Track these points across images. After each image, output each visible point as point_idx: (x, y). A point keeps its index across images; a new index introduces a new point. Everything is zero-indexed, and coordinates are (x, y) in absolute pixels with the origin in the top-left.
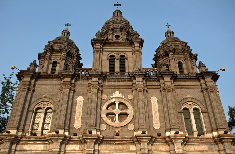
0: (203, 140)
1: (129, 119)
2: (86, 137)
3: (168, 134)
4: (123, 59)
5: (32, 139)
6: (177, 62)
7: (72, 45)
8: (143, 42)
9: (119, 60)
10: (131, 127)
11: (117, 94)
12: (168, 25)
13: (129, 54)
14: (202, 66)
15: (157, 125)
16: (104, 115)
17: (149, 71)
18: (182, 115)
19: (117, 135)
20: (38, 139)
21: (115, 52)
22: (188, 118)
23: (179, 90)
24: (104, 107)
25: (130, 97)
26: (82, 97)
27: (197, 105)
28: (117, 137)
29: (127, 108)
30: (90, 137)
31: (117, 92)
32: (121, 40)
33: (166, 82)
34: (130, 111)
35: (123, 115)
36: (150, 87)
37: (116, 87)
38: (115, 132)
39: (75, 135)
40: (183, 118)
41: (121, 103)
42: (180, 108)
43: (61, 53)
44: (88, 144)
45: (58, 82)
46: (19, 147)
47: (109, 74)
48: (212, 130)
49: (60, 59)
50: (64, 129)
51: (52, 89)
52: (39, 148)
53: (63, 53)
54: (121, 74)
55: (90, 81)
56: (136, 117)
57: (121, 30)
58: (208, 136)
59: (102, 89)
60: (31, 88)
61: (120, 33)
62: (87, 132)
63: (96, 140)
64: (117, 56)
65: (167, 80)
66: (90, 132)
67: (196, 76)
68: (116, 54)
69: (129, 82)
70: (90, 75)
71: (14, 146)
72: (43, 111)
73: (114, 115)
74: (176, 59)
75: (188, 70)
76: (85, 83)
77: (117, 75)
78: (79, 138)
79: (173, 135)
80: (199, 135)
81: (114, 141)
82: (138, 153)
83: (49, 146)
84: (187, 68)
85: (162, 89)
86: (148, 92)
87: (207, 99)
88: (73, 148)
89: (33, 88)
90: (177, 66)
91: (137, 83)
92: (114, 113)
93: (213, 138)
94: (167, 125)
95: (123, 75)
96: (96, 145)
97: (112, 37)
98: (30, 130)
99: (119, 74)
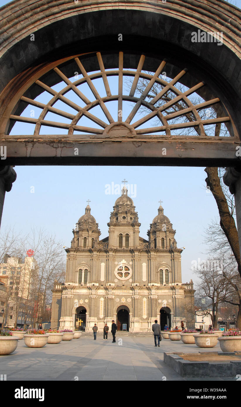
0: (166, 288)
1: (130, 276)
2: (108, 287)
3: (149, 284)
4: (127, 236)
9: (125, 238)
10: (131, 280)
11: (124, 261)
12: (161, 202)
13: (131, 233)
14: (175, 243)
15: (145, 279)
16: (116, 274)
17: (143, 244)
18: (158, 273)
19: (123, 285)
21: (123, 232)
22: (162, 275)
23: (159, 259)
24: (116, 269)
25: (131, 263)
26: (104, 263)
27: (167, 268)
28: (123, 287)
29: (129, 270)
30: (110, 287)
31: (124, 260)
32: (126, 221)
33: (151, 255)
34: (130, 272)
35: (127, 274)
36: (142, 257)
37: (123, 257)
38: (122, 283)
39: (102, 286)
40: (159, 275)
41: (126, 267)
42: (158, 270)
43: (88, 232)
44: (109, 290)
45: (89, 254)
46: (75, 291)
47: (118, 248)
48: (172, 282)
49: (88, 236)
50: (96, 282)
51: (86, 258)
52: (84, 291)
53: (89, 232)
54: (126, 247)
55: (108, 254)
56: (133, 275)
57: (126, 213)
58: (170, 285)
59: (115, 258)
60: (75, 258)
61: (126, 215)
62: (108, 285)
63: (113, 288)
64: (124, 234)
65: (152, 253)
66: (110, 285)
67: (170, 250)
68: (123, 233)
69: (130, 254)
70: (108, 251)
71: (72, 291)
72: (83, 271)
73: (122, 274)
74: (160, 236)
75: (166, 245)
76: (105, 254)
77: (124, 249)
78: (104, 287)
79: (151, 286)
80: (165, 285)
81: (122, 289)
82: (134, 294)
83: (89, 291)
84: (166, 243)
85: (149, 259)
86: (141, 260)
87: (173, 265)
88: (102, 292)
89: (76, 258)
90: (161, 241)
91: (135, 256)
92: (122, 273)
93: (171, 287)
94: (150, 280)
95: (127, 249)
96: (113, 290)
97: (120, 218)
98: (78, 282)
99: (125, 248)
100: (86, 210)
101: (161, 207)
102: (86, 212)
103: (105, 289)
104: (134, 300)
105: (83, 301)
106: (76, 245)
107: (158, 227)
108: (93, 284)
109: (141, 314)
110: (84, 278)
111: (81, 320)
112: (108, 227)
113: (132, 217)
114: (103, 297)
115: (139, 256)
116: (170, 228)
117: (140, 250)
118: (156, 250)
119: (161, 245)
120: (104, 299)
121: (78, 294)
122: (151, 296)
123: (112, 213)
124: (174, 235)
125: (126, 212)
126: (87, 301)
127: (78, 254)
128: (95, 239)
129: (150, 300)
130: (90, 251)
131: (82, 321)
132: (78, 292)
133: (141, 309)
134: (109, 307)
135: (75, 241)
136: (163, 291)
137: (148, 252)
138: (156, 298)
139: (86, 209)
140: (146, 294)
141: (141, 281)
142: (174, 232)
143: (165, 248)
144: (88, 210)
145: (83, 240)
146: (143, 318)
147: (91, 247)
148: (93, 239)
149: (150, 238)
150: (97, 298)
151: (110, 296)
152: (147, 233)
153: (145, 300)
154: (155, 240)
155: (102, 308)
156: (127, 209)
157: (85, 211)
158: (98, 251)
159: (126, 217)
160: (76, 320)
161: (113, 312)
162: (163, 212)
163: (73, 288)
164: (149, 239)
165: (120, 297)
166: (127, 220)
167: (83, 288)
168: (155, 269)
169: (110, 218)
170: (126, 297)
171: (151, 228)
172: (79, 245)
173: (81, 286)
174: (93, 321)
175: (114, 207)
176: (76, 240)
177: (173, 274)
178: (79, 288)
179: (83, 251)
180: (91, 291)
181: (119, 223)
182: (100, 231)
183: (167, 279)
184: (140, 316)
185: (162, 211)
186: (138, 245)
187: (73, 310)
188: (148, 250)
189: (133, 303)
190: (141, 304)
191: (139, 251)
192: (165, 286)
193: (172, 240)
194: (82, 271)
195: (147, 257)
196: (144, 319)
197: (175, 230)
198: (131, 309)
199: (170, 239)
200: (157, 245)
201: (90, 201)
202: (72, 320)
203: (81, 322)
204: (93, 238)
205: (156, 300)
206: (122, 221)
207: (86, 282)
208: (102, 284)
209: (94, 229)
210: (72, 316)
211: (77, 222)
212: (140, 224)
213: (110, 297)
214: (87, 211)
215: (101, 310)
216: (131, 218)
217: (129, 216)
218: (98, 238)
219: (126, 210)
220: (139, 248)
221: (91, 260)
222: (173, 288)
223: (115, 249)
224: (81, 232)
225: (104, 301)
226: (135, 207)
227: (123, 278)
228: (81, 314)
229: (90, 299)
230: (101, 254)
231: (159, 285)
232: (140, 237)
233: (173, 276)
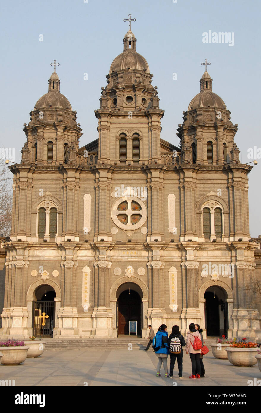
0: (217, 246)
1: (143, 221)
2: (99, 245)
3: (182, 239)
4: (137, 138)
5: (43, 246)
6: (206, 142)
7: (68, 111)
8: (164, 113)
9: (131, 141)
10: (144, 231)
12: (206, 64)
13: (144, 132)
14: (235, 152)
16: (114, 217)
17: (169, 155)
18: (201, 216)
19: (130, 241)
20: (49, 246)
21: (127, 129)
22: (208, 219)
23: (202, 185)
26: (89, 195)
27: (220, 204)
28: (129, 243)
29: (141, 208)
30: (102, 245)
32: (134, 106)
33: (187, 177)
34: (143, 212)
35: (136, 217)
36: (168, 181)
37: (129, 181)
38: (127, 236)
39: (87, 241)
40: (202, 220)
41: (133, 202)
42: (200, 208)
43: (56, 129)
44: (101, 251)
45: (60, 175)
46: (31, 252)
47: (119, 164)
48: (230, 235)
49: (56, 139)
50: (74, 235)
51: (53, 185)
52: (51, 254)
53: (59, 130)
54: (134, 162)
55: (97, 175)
56: (149, 220)
57: (134, 89)
58: (225, 240)
59: (111, 185)
60: (30, 185)
61: (133, 94)
62: (99, 240)
63: (109, 247)
64: (129, 135)
65: (188, 174)
66: (102, 240)
67: (224, 168)
68: (128, 131)
69: (143, 175)
70: (97, 169)
71: (26, 252)
72: (48, 212)
73: (126, 216)
74: (205, 138)
75: (218, 155)
76: (91, 176)
77: (129, 165)
78: (91, 245)
79: (185, 243)
80: (214, 241)
81: (126, 247)
82: (150, 259)
83: (61, 252)
84: (217, 152)
85: (181, 186)
86: (166, 188)
87: (231, 199)
88: (85, 254)
89: (32, 185)
90: (205, 148)
91: (153, 179)
92: (126, 214)
93: (227, 245)
94: (183, 229)
95: (136, 165)
96: (109, 251)
97: (122, 101)
98: (37, 234)
99: (132, 163)
100: (50, 83)
101: (207, 74)
102: (50, 86)
103: (92, 248)
104: (151, 270)
105: (48, 274)
106: (31, 157)
107: (199, 118)
108: (67, 238)
109: (165, 301)
110: (51, 226)
111: (44, 314)
112: (98, 120)
113: (147, 97)
114: (89, 266)
115: (161, 180)
116: (225, 121)
117: (163, 167)
118: (196, 167)
119: (205, 157)
120: (92, 269)
121: (38, 259)
122: (187, 263)
123: (105, 90)
124: (234, 134)
125: (134, 86)
126: (56, 273)
127: (36, 176)
128: (69, 145)
129: (184, 272)
130: (61, 170)
131: (47, 317)
132: (39, 256)
133: (167, 291)
134: (102, 285)
135: (30, 149)
136: (211, 253)
137: (179, 170)
138: (197, 267)
139: (50, 81)
140: (176, 259)
141: (165, 233)
142: (234, 129)
143: (214, 163)
144: (54, 83)
145: (46, 148)
146: (169, 309)
147: (62, 163)
148: (66, 144)
149: (182, 142)
150: (76, 267)
151: (103, 262)
152: (177, 132)
153: (174, 271)
154: (194, 145)
155: (86, 287)
156: (136, 81)
157: (48, 85)
158: (77, 169)
159: (133, 97)
160: (35, 314)
161: (109, 297)
162: (210, 85)
163: (28, 247)
164: (181, 145)
165: (123, 265)
166: (134, 104)
167: (48, 246)
168: (193, 205)
169: (101, 100)
170: (136, 265)
171: (185, 119)
172: (38, 157)
173: (44, 243)
174: (70, 314)
175: (108, 77)
176: (33, 148)
177: (232, 217)
178: (40, 246)
179: (47, 170)
180: (64, 252)
181: (119, 110)
182: (80, 127)
183: (219, 228)
184: (165, 305)
185: (208, 83)
186: (159, 156)
187: (29, 293)
188: (180, 167)
189: (150, 278)
190: (166, 279)
191: (161, 169)
192: (215, 243)
193: (230, 146)
194: (46, 212)
195: (177, 181)
196: (172, 311)
197: (236, 125)
198: (145, 290)
199: (224, 144)
200: (199, 157)
201: (58, 65)
202: (26, 314)
203: (45, 318)
204: (66, 142)
205: (197, 272)
206: (124, 105)
207: (53, 234)
208: (87, 239)
209: (68, 123)
210: (26, 306)
211: (33, 109)
212: (163, 112)
213: (102, 264)
214: (52, 85)
215: (86, 292)
216: (144, 100)
217: (140, 95)
218: (77, 141)
219: (133, 82)
220: (160, 162)
221: (63, 188)
222: (231, 247)
223: (111, 166)
224: (42, 130)
225: (91, 273)
226: (152, 76)
227: (129, 226)
228: (44, 302)
229: (63, 269)
230: (84, 175)
231: (202, 240)
232: (162, 141)
233: (232, 221)
